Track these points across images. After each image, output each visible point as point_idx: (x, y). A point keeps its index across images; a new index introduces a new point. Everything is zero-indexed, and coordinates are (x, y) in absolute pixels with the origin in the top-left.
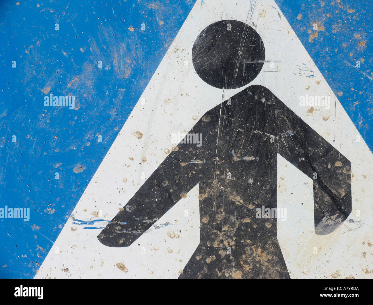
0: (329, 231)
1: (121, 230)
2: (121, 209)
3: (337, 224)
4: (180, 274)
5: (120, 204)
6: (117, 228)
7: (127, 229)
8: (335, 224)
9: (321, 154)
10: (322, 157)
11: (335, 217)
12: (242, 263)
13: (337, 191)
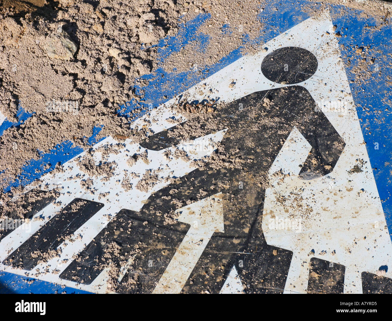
0: (309, 178)
1: (158, 141)
2: (165, 129)
3: (316, 176)
4: (185, 174)
5: (166, 127)
6: (156, 139)
7: (162, 141)
8: (315, 176)
9: (326, 134)
10: (326, 136)
11: (318, 172)
12: (234, 179)
13: (327, 158)
